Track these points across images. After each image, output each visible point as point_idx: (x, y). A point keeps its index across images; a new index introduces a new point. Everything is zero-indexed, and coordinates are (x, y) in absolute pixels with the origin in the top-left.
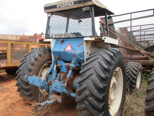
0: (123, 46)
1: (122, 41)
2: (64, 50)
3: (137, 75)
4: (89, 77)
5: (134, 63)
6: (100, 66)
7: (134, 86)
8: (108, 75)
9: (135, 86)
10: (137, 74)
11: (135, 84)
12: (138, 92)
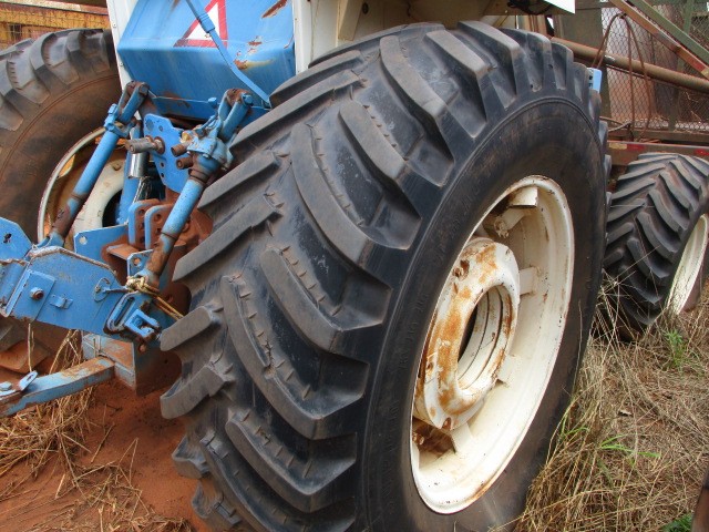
0: (630, 56)
1: (629, 27)
2: (180, 42)
3: (682, 237)
4: (249, 243)
5: (678, 163)
6: (348, 154)
7: (654, 300)
8: (402, 237)
9: (663, 302)
10: (685, 229)
11: (663, 288)
12: (672, 336)
